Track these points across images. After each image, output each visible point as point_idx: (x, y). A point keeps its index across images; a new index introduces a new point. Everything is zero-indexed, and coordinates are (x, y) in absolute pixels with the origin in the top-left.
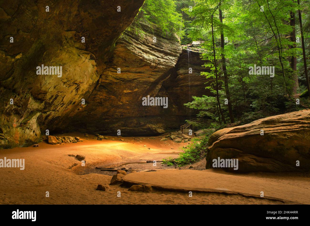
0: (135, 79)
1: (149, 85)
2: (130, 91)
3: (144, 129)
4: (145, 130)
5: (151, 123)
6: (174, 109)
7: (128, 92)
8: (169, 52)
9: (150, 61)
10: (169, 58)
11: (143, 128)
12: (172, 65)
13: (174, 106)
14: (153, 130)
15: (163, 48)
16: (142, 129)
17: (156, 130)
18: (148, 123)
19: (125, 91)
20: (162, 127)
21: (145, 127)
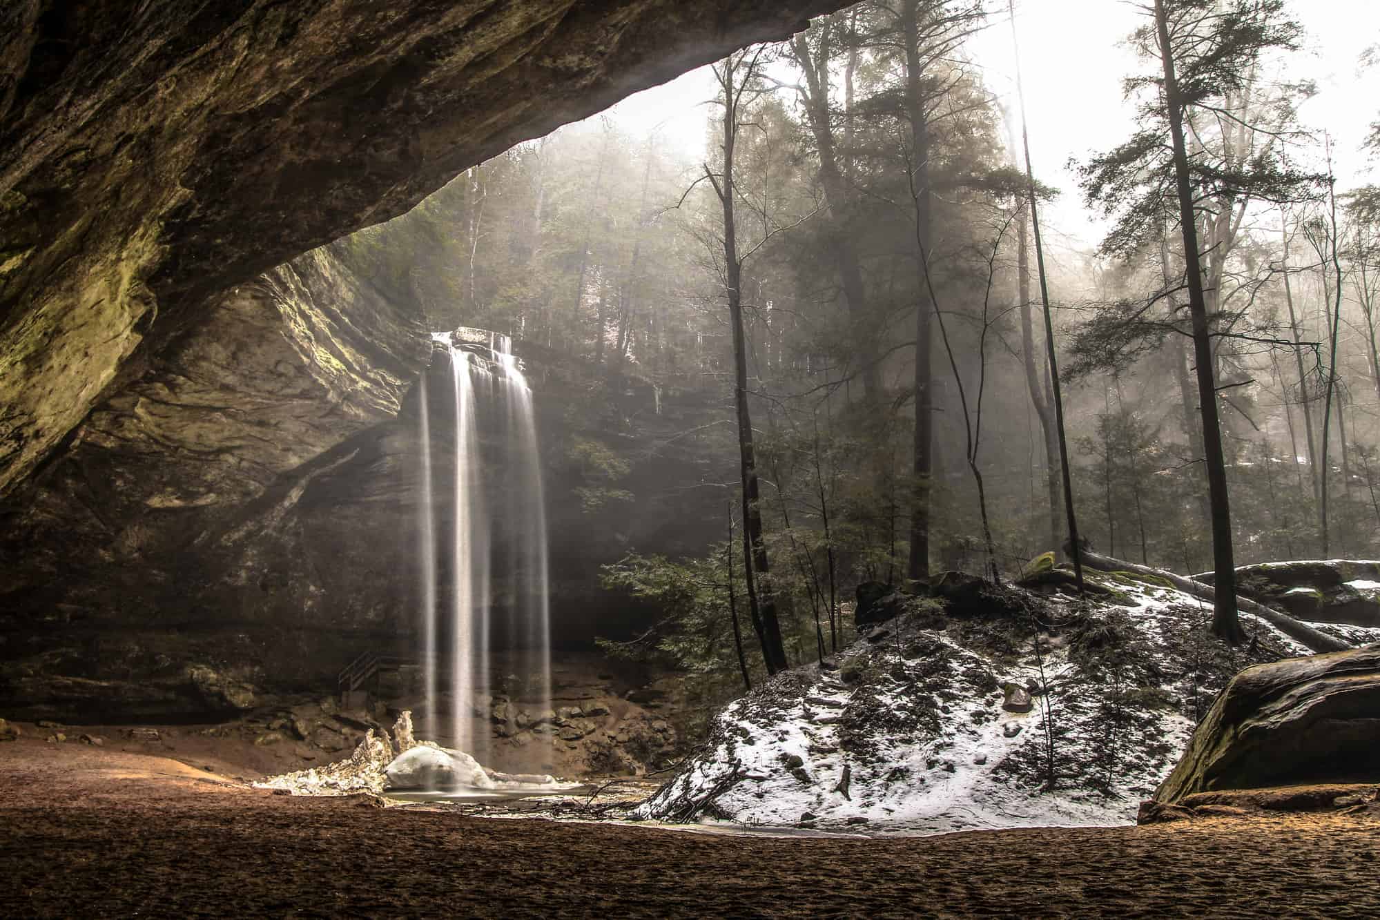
0: (229, 450)
1: (267, 483)
2: (177, 503)
3: (169, 688)
4: (172, 695)
5: (203, 662)
6: (310, 603)
7: (168, 504)
8: (388, 351)
9: (326, 379)
10: (383, 378)
11: (162, 681)
12: (388, 408)
13: (312, 588)
14: (210, 694)
15: (375, 333)
16: (157, 686)
17: (221, 696)
18: (190, 659)
19: (156, 502)
20: (250, 681)
21: (171, 681)
